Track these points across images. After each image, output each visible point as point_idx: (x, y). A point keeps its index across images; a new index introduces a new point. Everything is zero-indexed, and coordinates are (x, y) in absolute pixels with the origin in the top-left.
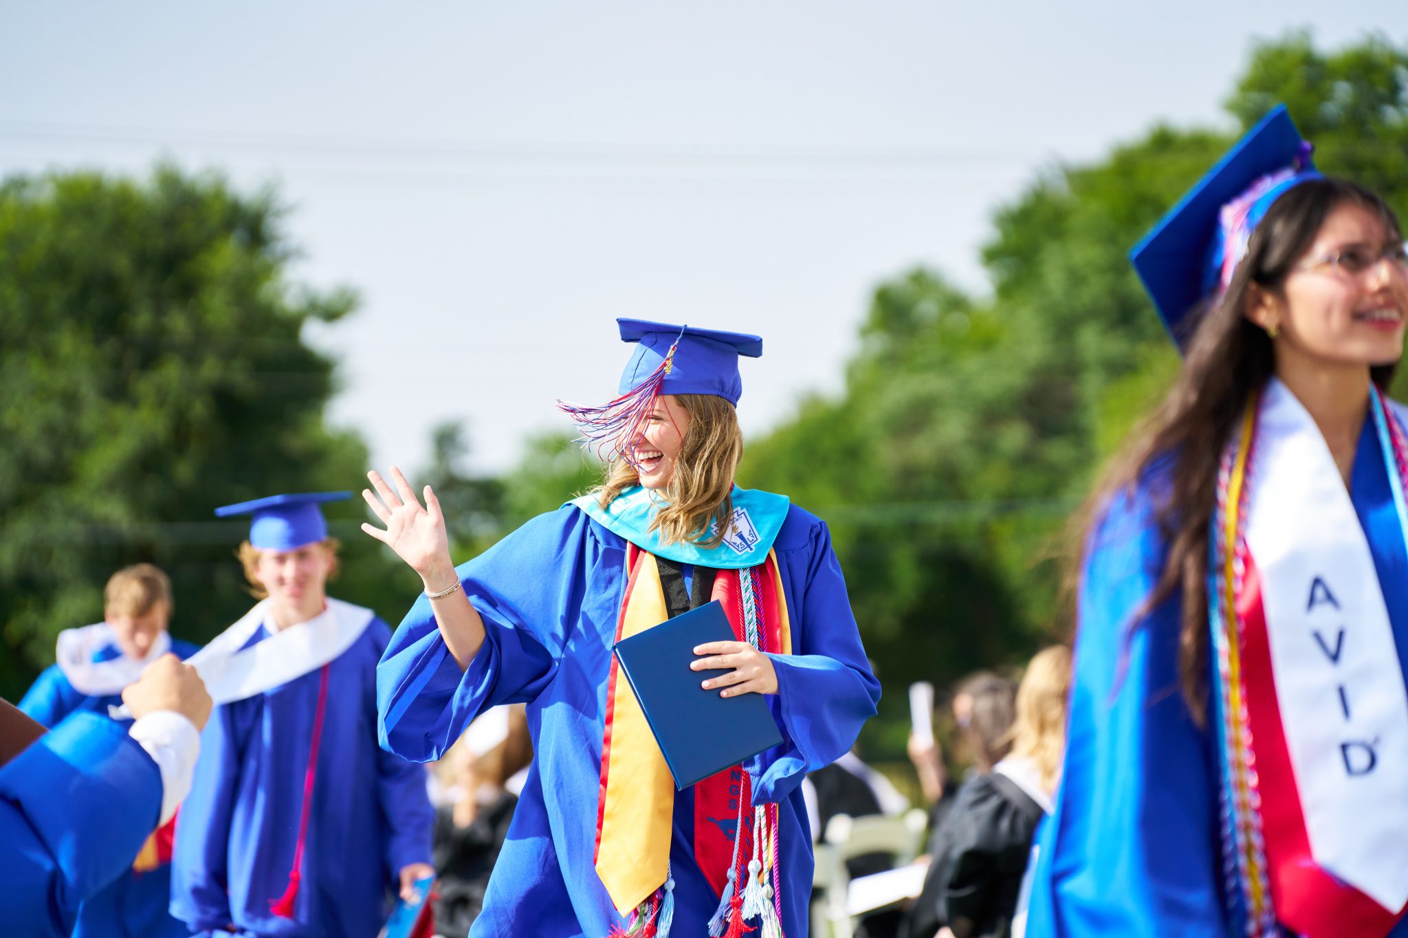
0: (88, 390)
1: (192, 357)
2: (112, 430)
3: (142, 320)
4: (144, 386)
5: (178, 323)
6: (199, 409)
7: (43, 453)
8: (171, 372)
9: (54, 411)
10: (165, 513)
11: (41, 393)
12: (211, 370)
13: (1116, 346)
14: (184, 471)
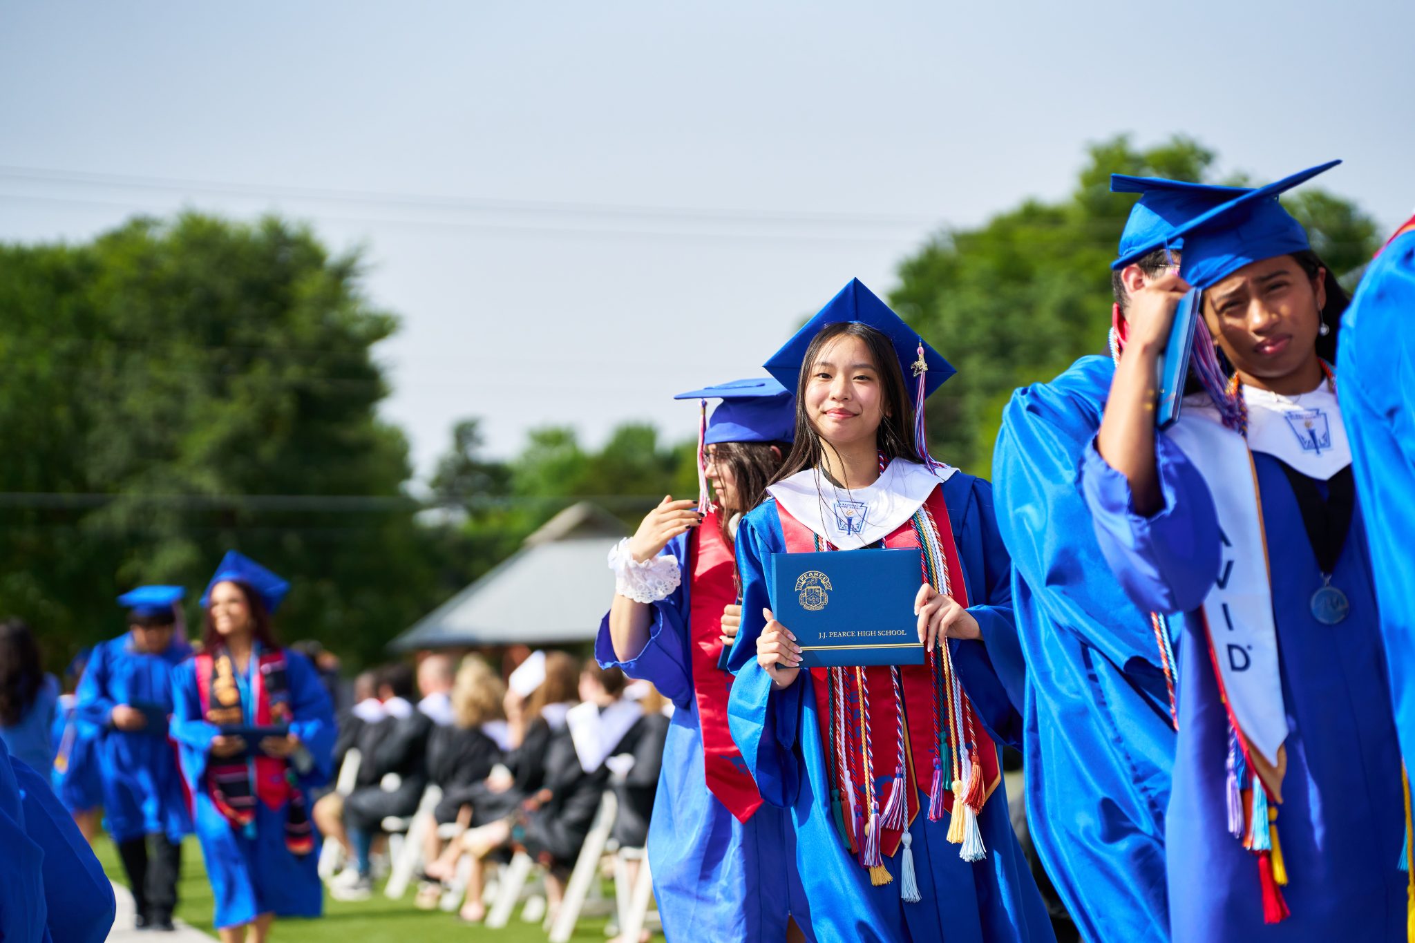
0: (194, 385)
1: (278, 364)
2: (211, 419)
3: (244, 332)
4: (238, 383)
5: (275, 338)
6: (285, 404)
7: (152, 434)
8: (261, 373)
9: (164, 402)
10: (250, 486)
11: (155, 385)
12: (293, 373)
13: (992, 373)
14: (268, 451)
